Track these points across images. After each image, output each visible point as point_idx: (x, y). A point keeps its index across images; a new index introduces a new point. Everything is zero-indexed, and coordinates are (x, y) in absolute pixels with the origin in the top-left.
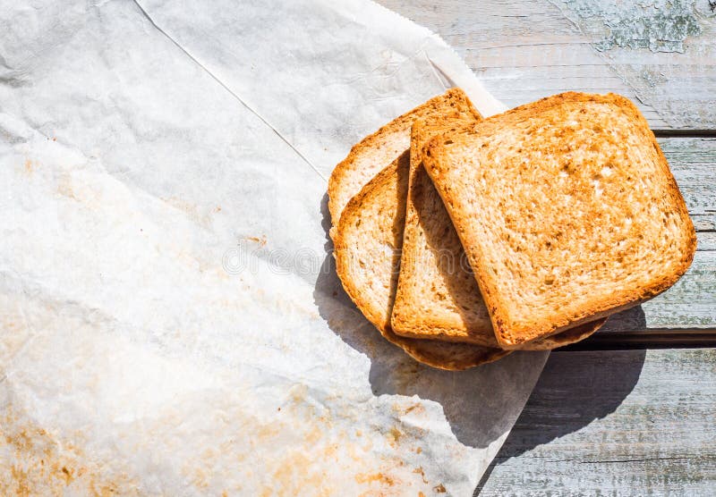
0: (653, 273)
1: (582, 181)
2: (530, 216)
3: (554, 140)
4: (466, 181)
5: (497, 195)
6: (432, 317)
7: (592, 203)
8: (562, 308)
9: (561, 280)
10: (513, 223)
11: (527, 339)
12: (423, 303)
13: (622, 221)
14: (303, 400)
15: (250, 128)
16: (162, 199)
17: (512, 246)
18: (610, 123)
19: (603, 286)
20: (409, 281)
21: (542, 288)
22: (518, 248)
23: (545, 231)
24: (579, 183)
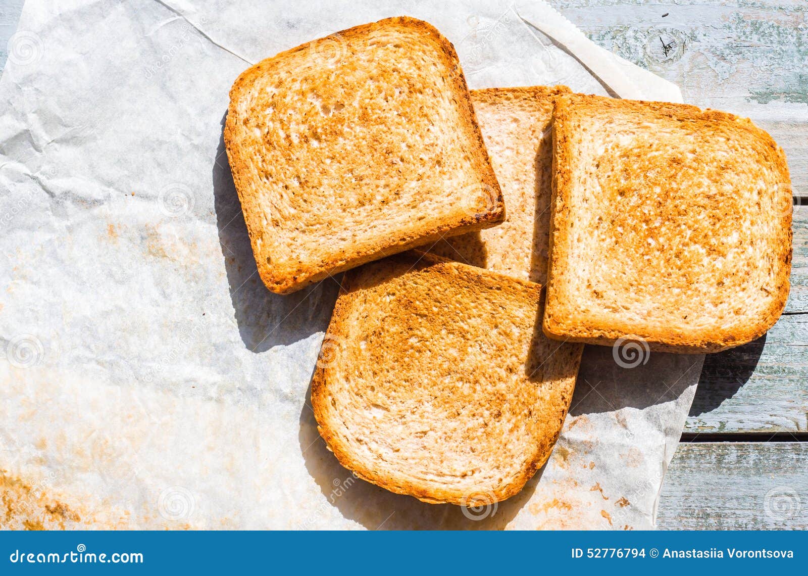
12: (579, 302)
20: (563, 278)
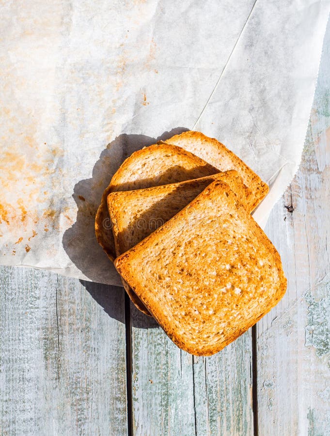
0: (185, 335)
1: (227, 279)
2: (196, 254)
3: (247, 255)
4: (206, 212)
5: (203, 232)
6: (122, 216)
7: (216, 288)
8: (147, 289)
9: (164, 283)
10: (189, 246)
11: (122, 274)
12: (129, 208)
13: (210, 308)
14: (55, 156)
15: (211, 75)
16: (153, 38)
17: (175, 249)
18: (267, 285)
19: (168, 309)
21: (155, 274)
22: (175, 253)
23: (190, 266)
24: (225, 277)
